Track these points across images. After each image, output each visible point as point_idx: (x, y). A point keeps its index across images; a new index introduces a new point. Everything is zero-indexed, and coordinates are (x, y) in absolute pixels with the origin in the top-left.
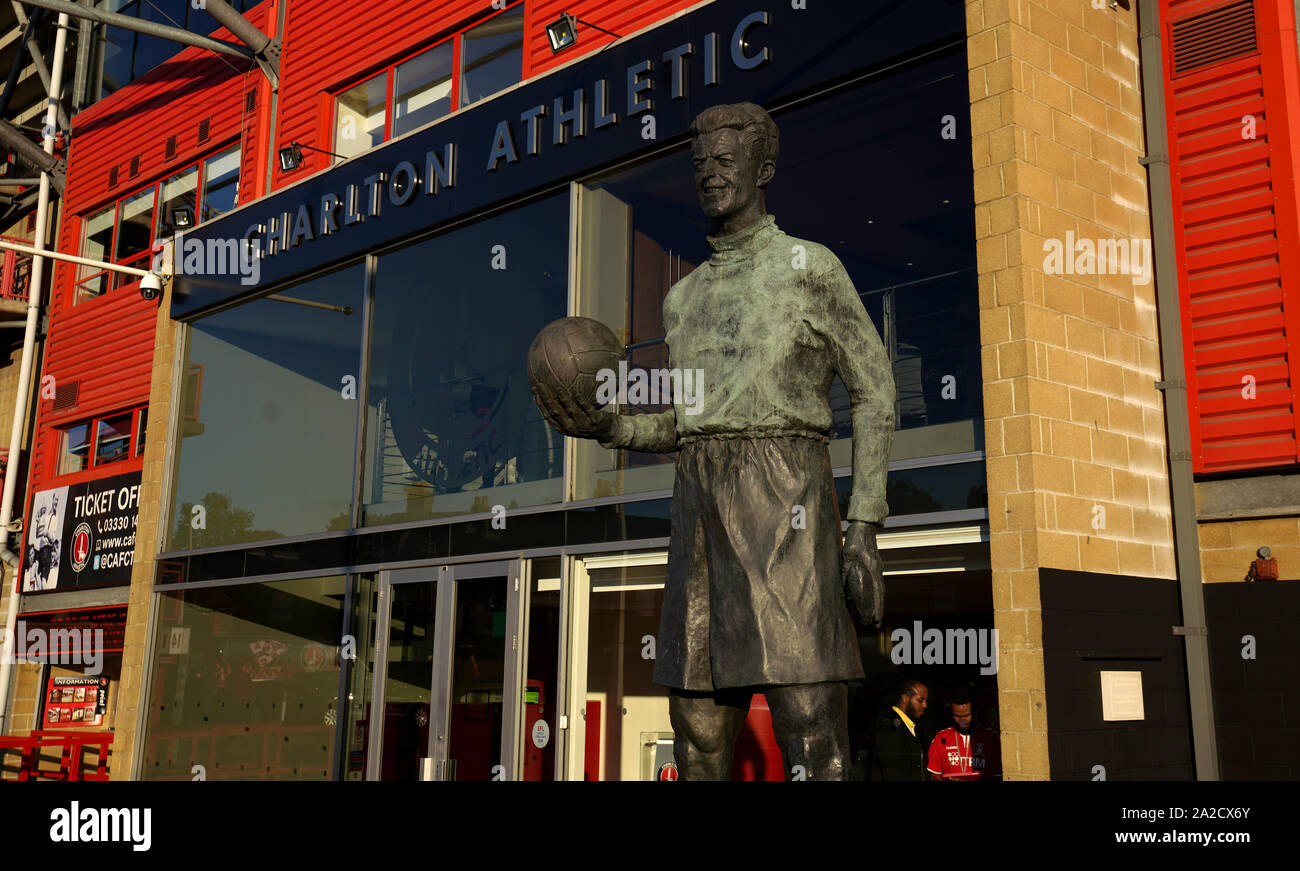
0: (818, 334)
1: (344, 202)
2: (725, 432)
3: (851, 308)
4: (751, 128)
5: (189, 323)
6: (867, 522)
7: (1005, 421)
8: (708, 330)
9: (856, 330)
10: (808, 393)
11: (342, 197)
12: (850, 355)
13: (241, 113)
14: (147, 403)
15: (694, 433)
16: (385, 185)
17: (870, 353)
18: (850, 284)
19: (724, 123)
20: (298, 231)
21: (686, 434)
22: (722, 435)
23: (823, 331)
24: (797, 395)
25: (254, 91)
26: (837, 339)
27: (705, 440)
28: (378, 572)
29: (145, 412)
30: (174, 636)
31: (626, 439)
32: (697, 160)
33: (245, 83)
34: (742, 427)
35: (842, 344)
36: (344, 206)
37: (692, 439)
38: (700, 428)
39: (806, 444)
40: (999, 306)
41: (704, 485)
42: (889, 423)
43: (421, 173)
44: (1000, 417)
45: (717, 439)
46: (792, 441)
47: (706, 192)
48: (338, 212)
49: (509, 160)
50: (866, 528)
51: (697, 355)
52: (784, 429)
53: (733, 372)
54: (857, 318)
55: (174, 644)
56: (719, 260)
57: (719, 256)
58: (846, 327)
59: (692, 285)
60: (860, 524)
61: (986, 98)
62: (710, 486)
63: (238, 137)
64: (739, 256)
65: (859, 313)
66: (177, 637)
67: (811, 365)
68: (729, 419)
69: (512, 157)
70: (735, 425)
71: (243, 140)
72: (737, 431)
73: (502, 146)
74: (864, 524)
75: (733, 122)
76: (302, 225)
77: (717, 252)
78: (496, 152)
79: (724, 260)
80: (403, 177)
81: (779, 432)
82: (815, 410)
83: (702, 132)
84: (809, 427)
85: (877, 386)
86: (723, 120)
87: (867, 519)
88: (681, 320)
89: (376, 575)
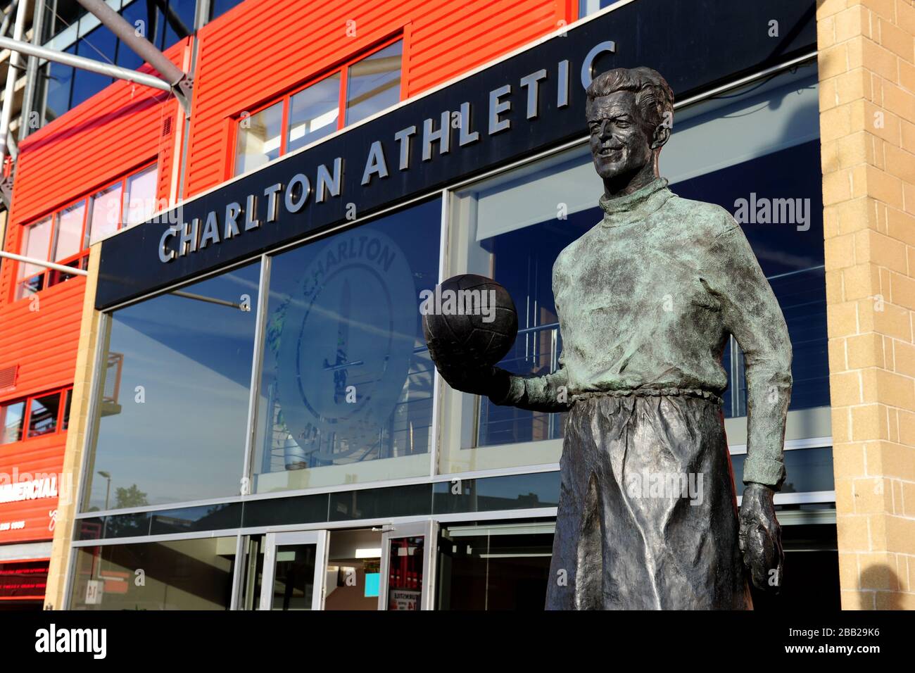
0: (713, 293)
1: (245, 210)
2: (619, 389)
3: (749, 269)
4: (648, 91)
5: (110, 313)
6: (765, 485)
7: (853, 409)
8: (602, 289)
9: (753, 290)
10: (703, 353)
11: (244, 206)
12: (747, 317)
13: (158, 136)
14: (72, 385)
15: (586, 390)
16: (281, 193)
17: (767, 314)
18: (747, 244)
19: (621, 85)
20: (206, 235)
21: (577, 391)
22: (617, 392)
23: (718, 291)
24: (693, 354)
25: (170, 118)
26: (733, 299)
27: (599, 397)
28: (265, 535)
29: (70, 392)
30: (90, 588)
31: (516, 397)
32: (593, 122)
33: (162, 112)
34: (638, 384)
35: (738, 304)
36: (245, 213)
37: (583, 396)
38: (594, 385)
39: (702, 404)
40: (847, 301)
41: (598, 442)
42: (787, 385)
43: (313, 184)
44: (847, 405)
45: (611, 396)
46: (687, 400)
47: (601, 153)
48: (240, 219)
49: (381, 176)
50: (764, 491)
51: (591, 313)
52: (679, 387)
53: (627, 331)
54: (754, 279)
55: (90, 594)
56: (612, 222)
57: (614, 217)
58: (742, 287)
59: (583, 248)
60: (756, 486)
61: (835, 107)
62: (604, 444)
63: (155, 157)
64: (634, 218)
65: (756, 274)
66: (93, 588)
67: (707, 324)
68: (625, 376)
69: (383, 173)
70: (630, 383)
71: (160, 160)
72: (632, 388)
73: (376, 164)
74: (761, 487)
75: (629, 84)
76: (210, 230)
77: (611, 214)
78: (369, 169)
79: (618, 221)
80: (297, 188)
81: (674, 391)
82: (711, 370)
83: (598, 95)
84: (703, 387)
85: (775, 347)
86: (620, 83)
87: (765, 482)
88: (573, 283)
89: (263, 537)
